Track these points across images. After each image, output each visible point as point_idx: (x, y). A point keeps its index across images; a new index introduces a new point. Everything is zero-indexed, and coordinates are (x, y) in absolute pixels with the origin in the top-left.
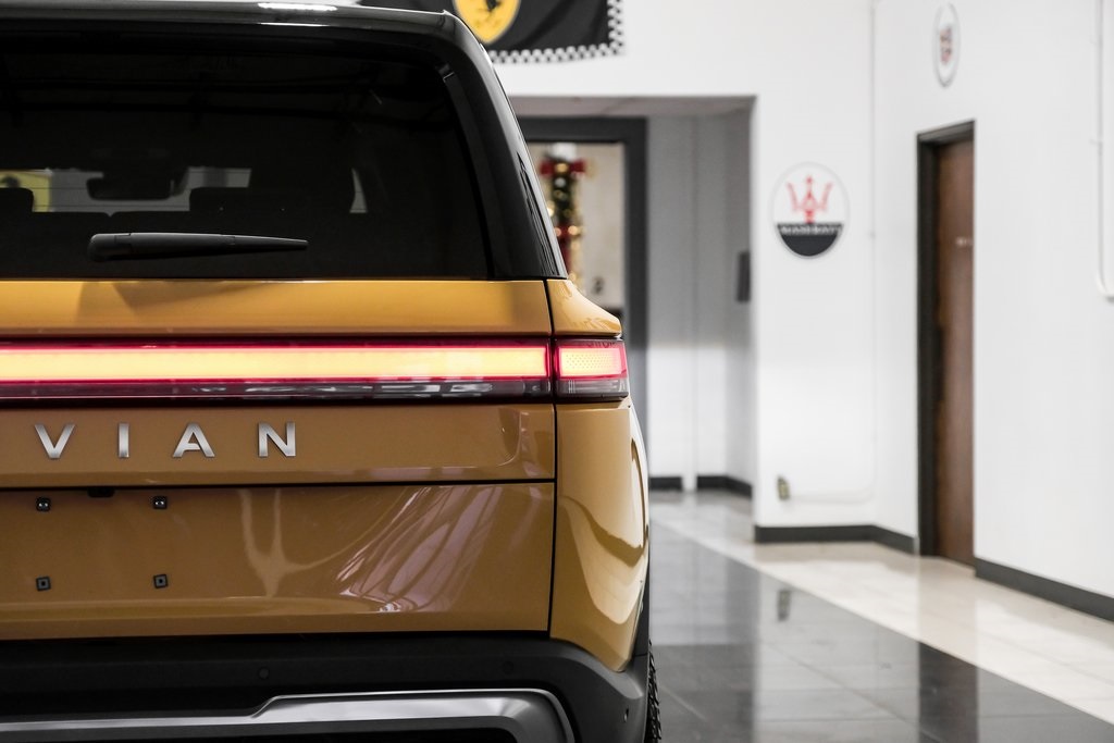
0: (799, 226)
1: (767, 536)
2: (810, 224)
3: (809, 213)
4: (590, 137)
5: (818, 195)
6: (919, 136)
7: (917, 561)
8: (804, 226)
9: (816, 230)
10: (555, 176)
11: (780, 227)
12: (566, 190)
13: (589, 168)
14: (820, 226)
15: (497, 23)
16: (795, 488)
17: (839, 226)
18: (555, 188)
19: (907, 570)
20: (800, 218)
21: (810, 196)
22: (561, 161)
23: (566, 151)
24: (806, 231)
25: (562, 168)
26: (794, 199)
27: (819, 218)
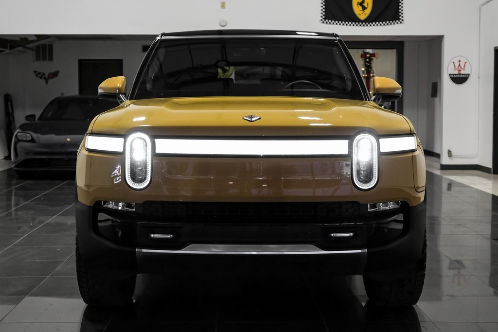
0: (456, 74)
1: (444, 167)
2: (460, 74)
3: (459, 71)
4: (378, 47)
5: (462, 65)
6: (495, 47)
7: (492, 175)
8: (457, 74)
9: (461, 76)
10: (366, 58)
11: (450, 75)
12: (369, 62)
13: (376, 56)
14: (463, 74)
15: (366, 14)
16: (453, 153)
17: (469, 75)
18: (366, 62)
19: (489, 178)
20: (456, 72)
21: (460, 65)
22: (368, 53)
23: (370, 51)
24: (459, 76)
25: (368, 55)
26: (455, 67)
27: (462, 72)
